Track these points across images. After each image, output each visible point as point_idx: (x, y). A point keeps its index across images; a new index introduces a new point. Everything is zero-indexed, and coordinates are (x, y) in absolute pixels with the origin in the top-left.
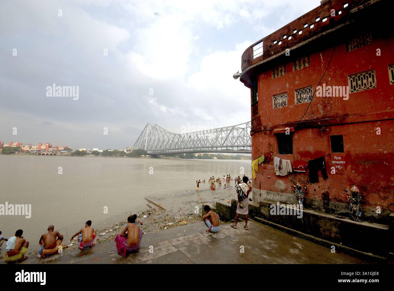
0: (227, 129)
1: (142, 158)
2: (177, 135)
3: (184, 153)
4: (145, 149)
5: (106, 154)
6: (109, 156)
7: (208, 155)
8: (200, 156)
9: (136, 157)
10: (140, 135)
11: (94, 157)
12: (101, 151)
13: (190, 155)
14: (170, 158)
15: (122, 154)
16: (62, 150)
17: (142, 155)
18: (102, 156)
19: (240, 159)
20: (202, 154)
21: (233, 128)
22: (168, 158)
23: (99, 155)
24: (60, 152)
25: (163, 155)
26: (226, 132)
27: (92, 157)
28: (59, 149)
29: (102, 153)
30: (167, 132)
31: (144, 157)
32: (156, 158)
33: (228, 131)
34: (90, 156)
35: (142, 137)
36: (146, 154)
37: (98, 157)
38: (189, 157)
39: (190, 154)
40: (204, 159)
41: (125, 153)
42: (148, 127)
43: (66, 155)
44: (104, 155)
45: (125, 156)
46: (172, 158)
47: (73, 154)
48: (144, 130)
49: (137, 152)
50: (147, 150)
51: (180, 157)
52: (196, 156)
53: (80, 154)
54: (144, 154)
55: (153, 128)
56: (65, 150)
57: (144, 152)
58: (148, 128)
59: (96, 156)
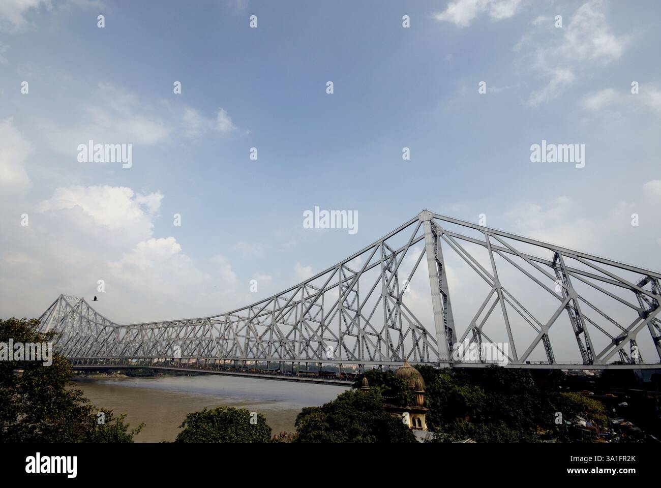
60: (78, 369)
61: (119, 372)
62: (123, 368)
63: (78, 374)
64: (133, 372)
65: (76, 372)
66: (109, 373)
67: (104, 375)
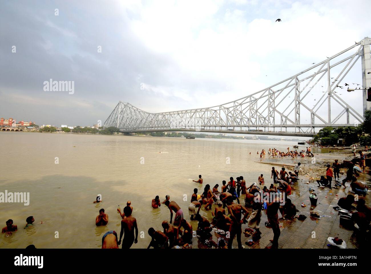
0: (191, 111)
1: (115, 135)
2: (150, 115)
3: (154, 131)
4: (118, 127)
5: (78, 130)
6: (80, 133)
7: (176, 133)
8: (169, 134)
9: (109, 135)
10: (111, 113)
11: (65, 133)
12: (72, 128)
13: (159, 133)
14: (142, 136)
15: (94, 131)
16: (28, 126)
17: (115, 132)
18: (73, 133)
19: (204, 137)
20: (171, 133)
21: (207, 109)
22: (140, 135)
23: (70, 132)
24: (27, 128)
25: (135, 133)
26: (190, 114)
27: (62, 133)
28: (24, 125)
29: (73, 129)
30: (140, 111)
31: (117, 135)
32: (129, 135)
33: (192, 113)
34: (60, 133)
35: (114, 115)
36: (118, 131)
37: (69, 133)
38: (159, 135)
39: (161, 132)
40: (173, 137)
41: (97, 131)
42: (120, 105)
43: (33, 131)
44: (75, 132)
45: (97, 134)
46: (144, 135)
47: (41, 131)
48: (116, 108)
49: (110, 130)
50: (119, 128)
51: (151, 135)
52: (166, 134)
53: (49, 130)
54: (117, 132)
55: (125, 106)
56: (30, 126)
57: (117, 129)
58: (120, 107)
59: (67, 133)
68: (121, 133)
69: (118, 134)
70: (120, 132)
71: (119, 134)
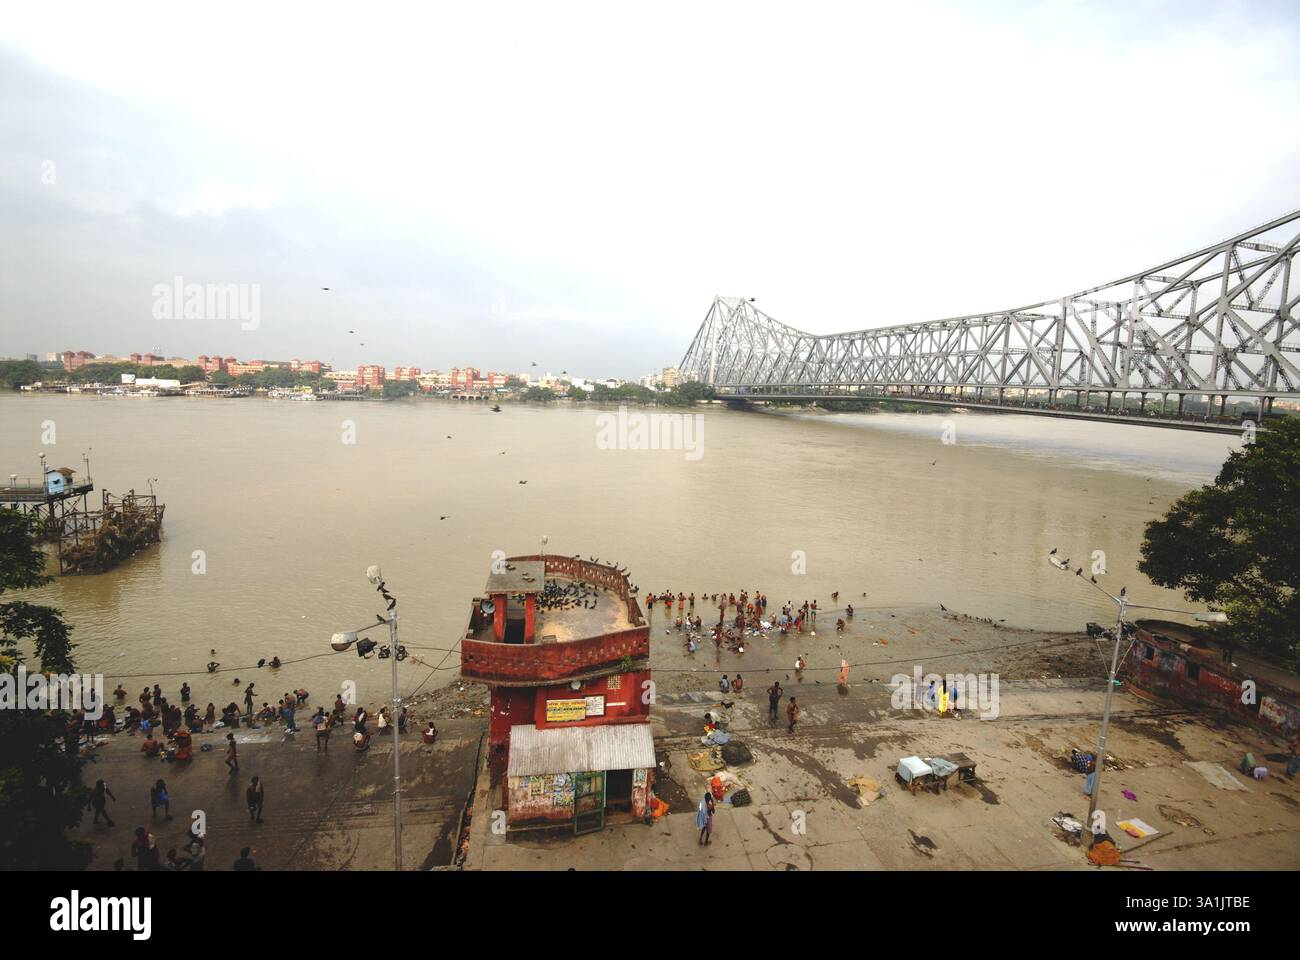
60: (765, 399)
61: (815, 404)
62: (820, 399)
63: (766, 406)
64: (834, 404)
65: (763, 403)
66: (803, 406)
67: (797, 408)
68: (719, 402)
69: (710, 406)
70: (716, 398)
71: (714, 406)
